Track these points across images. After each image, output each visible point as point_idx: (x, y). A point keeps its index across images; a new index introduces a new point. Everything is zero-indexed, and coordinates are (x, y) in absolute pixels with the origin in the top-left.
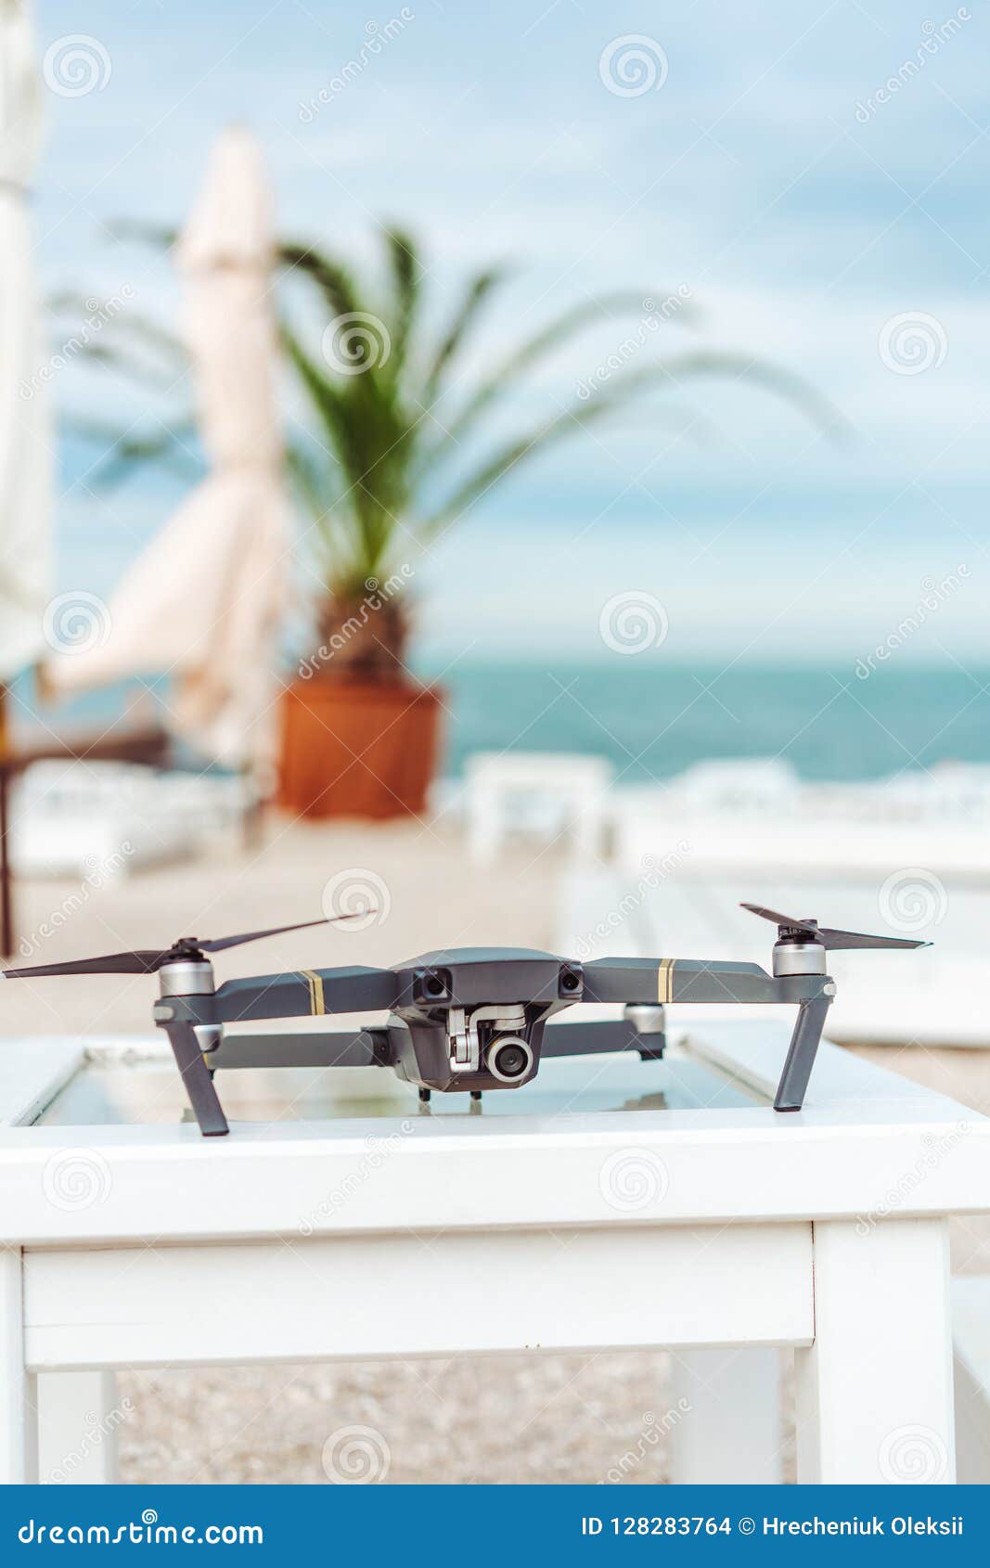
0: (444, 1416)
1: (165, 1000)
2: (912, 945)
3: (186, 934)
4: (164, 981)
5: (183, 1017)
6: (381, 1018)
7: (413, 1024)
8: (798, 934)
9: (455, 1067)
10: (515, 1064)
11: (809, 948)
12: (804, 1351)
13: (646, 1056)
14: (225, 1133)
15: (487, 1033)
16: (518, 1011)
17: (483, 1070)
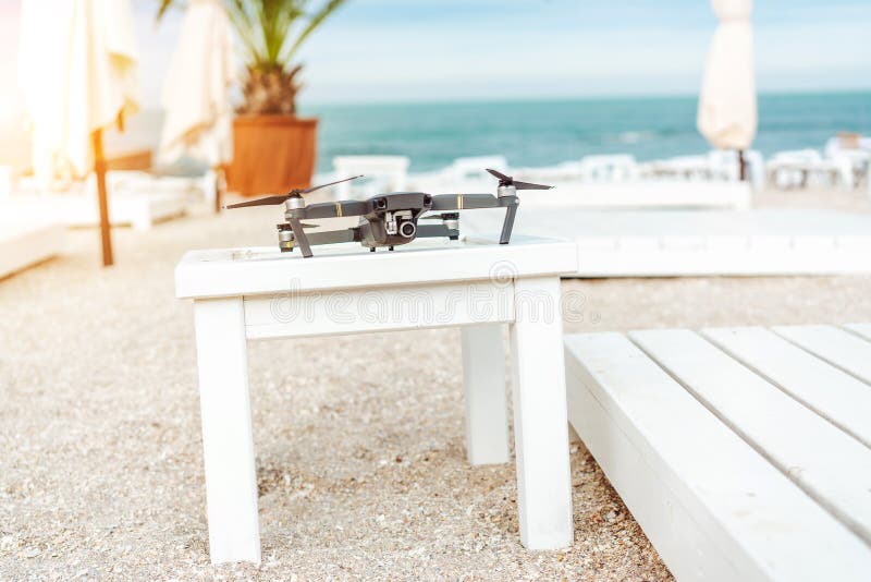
0: (366, 418)
1: (287, 212)
2: (547, 188)
4: (287, 205)
7: (372, 221)
8: (506, 182)
9: (389, 233)
10: (409, 231)
11: (510, 187)
12: (512, 325)
13: (452, 238)
14: (311, 257)
15: (399, 220)
16: (409, 212)
17: (398, 234)
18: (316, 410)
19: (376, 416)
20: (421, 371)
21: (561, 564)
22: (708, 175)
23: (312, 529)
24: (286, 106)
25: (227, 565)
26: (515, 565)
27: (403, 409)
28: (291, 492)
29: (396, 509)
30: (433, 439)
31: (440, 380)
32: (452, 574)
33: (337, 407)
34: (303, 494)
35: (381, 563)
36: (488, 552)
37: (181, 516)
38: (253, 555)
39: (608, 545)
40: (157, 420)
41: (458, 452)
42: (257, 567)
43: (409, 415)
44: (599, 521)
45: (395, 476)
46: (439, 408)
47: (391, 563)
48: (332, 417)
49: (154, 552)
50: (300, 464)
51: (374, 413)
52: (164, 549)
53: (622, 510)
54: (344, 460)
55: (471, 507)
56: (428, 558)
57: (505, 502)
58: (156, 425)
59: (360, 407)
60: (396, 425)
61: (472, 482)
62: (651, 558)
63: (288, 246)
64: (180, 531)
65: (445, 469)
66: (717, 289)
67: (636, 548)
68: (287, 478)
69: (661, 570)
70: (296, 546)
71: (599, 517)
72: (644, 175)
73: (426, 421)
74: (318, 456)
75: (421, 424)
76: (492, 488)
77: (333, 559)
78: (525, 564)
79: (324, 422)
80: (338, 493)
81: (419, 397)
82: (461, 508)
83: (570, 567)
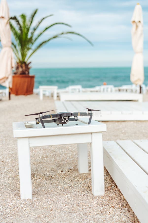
2: (99, 110)
3: (41, 112)
5: (41, 118)
6: (54, 118)
7: (58, 118)
8: (90, 110)
9: (63, 122)
10: (67, 121)
11: (91, 111)
12: (91, 143)
13: (76, 121)
14: (45, 128)
15: (65, 119)
16: (67, 117)
17: (65, 122)
18: (41, 158)
19: (55, 159)
20: (65, 147)
21: (102, 199)
22: (132, 91)
23: (43, 190)
24: (27, 73)
25: (25, 200)
26: (91, 199)
27: (62, 157)
28: (37, 179)
29: (63, 185)
30: (70, 166)
31: (70, 150)
32: (77, 202)
33: (46, 157)
34: (39, 180)
35: (60, 199)
36: (85, 196)
37: (12, 186)
38: (30, 197)
39: (113, 195)
40: (3, 160)
41: (76, 170)
42: (32, 200)
43: (63, 159)
44: (110, 188)
45: (61, 176)
46: (70, 157)
47: (62, 199)
48: (45, 159)
49: (7, 196)
50: (38, 172)
51: (54, 158)
52: (9, 196)
53: (115, 185)
54: (49, 171)
55: (80, 184)
56: (71, 197)
57: (88, 183)
58: (3, 162)
59: (51, 157)
60: (60, 161)
61: (80, 177)
62: (123, 198)
63: (38, 123)
64: (13, 191)
65: (73, 174)
66: (135, 124)
67: (119, 195)
68: (36, 176)
69: (125, 201)
70: (40, 194)
71: (110, 187)
72: (116, 91)
73: (67, 161)
74: (42, 170)
75: (66, 161)
76: (84, 179)
77: (49, 198)
78: (94, 199)
79: (43, 161)
80: (48, 180)
81: (65, 154)
82: (78, 185)
83: (104, 200)
